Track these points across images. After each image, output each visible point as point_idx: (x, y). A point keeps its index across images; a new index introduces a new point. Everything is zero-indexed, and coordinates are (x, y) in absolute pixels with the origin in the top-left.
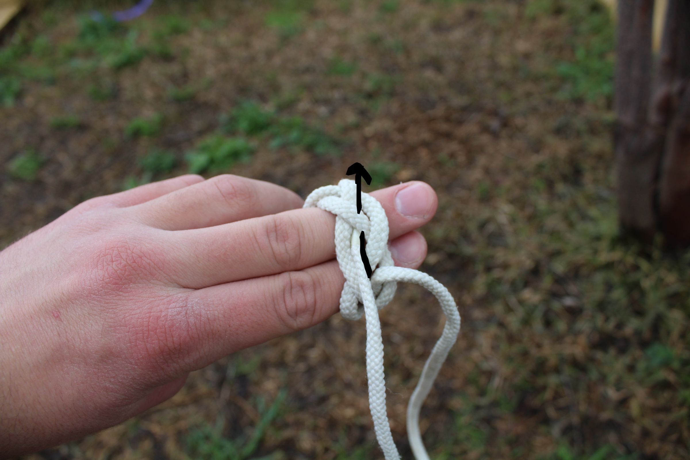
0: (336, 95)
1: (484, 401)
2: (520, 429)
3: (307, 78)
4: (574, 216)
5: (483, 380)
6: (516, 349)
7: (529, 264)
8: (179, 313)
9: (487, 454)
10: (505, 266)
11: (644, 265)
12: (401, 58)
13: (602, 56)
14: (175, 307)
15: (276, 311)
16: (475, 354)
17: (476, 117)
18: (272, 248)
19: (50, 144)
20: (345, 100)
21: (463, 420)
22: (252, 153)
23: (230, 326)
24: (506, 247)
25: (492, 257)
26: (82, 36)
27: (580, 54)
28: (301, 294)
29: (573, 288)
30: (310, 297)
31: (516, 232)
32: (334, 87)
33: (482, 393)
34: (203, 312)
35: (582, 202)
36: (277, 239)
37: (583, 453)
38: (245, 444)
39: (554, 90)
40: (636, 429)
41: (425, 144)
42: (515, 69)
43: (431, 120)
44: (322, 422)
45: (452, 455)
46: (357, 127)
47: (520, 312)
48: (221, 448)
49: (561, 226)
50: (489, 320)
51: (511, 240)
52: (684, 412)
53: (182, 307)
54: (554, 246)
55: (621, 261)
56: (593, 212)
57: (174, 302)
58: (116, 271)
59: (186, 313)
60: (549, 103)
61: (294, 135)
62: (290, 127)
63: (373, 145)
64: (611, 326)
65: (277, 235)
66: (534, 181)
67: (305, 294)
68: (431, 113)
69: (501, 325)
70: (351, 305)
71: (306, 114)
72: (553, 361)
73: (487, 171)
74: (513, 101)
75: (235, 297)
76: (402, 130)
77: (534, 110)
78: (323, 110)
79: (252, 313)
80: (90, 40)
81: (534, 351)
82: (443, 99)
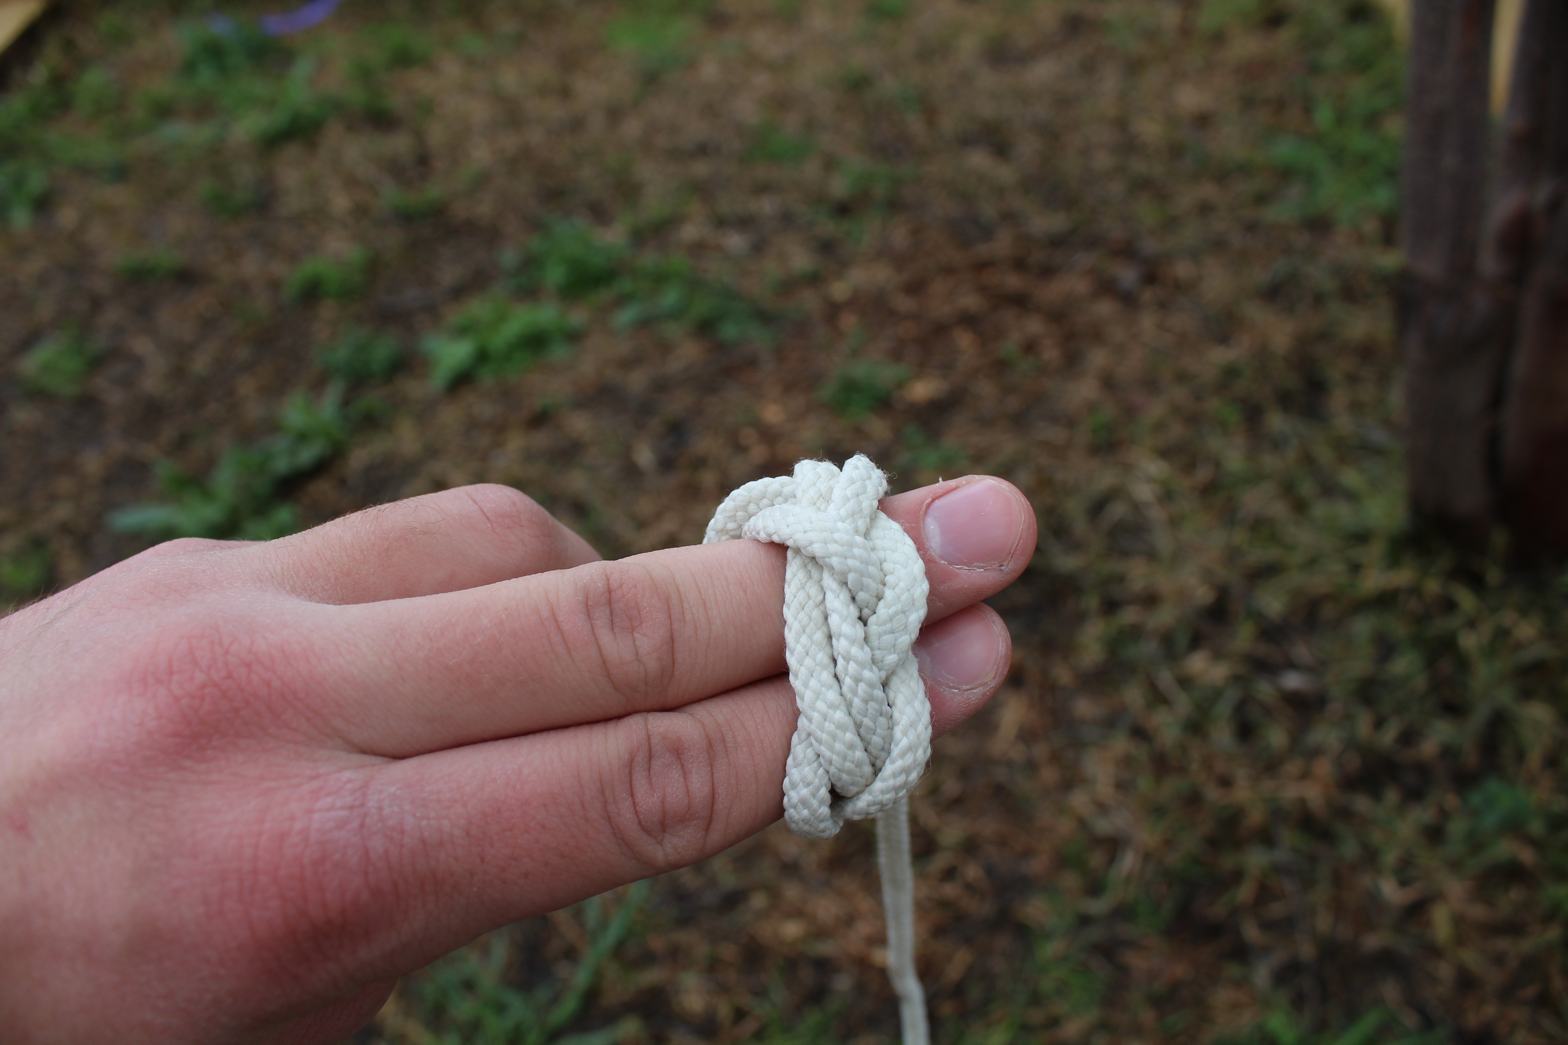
0: (767, 206)
1: (1098, 906)
2: (1180, 970)
3: (701, 169)
4: (1307, 488)
5: (1096, 859)
6: (1171, 786)
7: (1203, 595)
8: (341, 825)
9: (1104, 1026)
10: (1150, 600)
11: (1466, 599)
12: (915, 124)
13: (1372, 121)
14: (331, 808)
15: (609, 819)
16: (1079, 800)
17: (1085, 259)
18: (599, 648)
19: (113, 315)
20: (787, 219)
21: (1050, 949)
22: (574, 337)
23: (482, 860)
24: (1152, 556)
25: (1120, 579)
26: (189, 68)
27: (1324, 116)
28: (675, 774)
29: (1302, 651)
30: (699, 784)
31: (1175, 522)
32: (762, 189)
33: (1095, 888)
34: (409, 821)
35: (1324, 455)
36: (612, 623)
37: (1321, 1026)
38: (555, 1000)
39: (1261, 199)
40: (1445, 971)
41: (968, 320)
42: (1176, 151)
43: (982, 266)
44: (729, 952)
45: (1025, 1028)
46: (814, 279)
47: (1183, 704)
48: (501, 1008)
49: (1279, 509)
50: (1110, 723)
51: (1163, 541)
52: (1553, 933)
53: (351, 808)
54: (1258, 555)
55: (1415, 590)
56: (1350, 477)
57: (328, 795)
58: (177, 699)
59: (362, 826)
60: (1251, 227)
61: (670, 297)
62: (660, 279)
63: (849, 321)
64: (1389, 736)
65: (611, 612)
66: (1214, 405)
67: (685, 775)
68: (983, 250)
69: (1139, 733)
70: (814, 795)
71: (698, 248)
72: (1256, 816)
73: (1108, 383)
74: (1171, 224)
75: (499, 781)
76: (915, 288)
77: (1218, 245)
78: (736, 241)
79: (543, 827)
80: (206, 76)
81: (1213, 794)
82: (1009, 217)
